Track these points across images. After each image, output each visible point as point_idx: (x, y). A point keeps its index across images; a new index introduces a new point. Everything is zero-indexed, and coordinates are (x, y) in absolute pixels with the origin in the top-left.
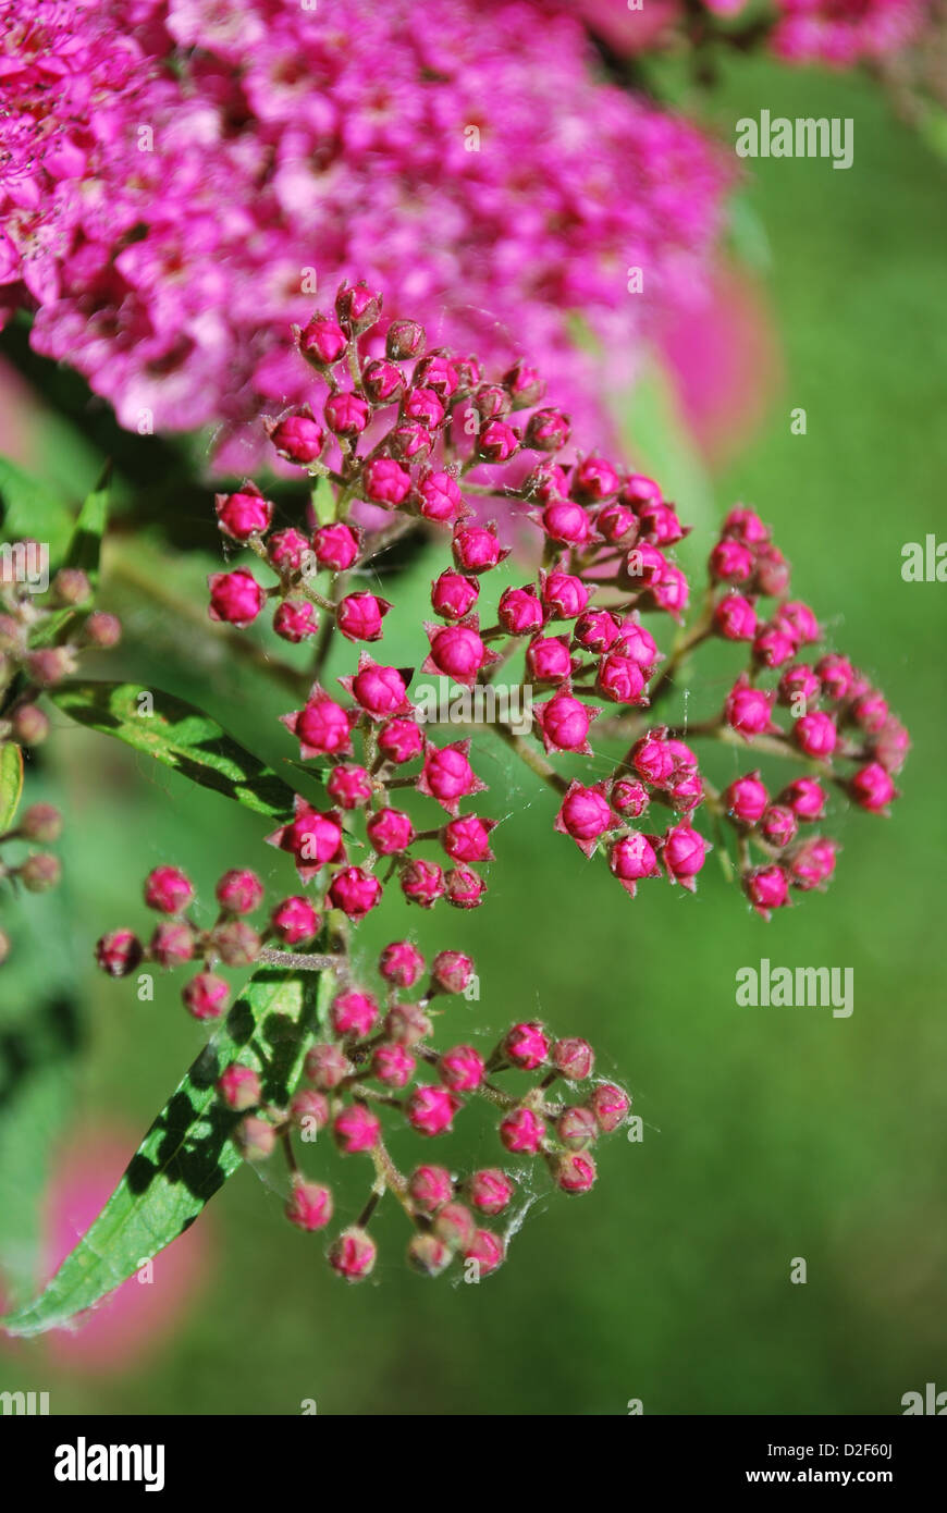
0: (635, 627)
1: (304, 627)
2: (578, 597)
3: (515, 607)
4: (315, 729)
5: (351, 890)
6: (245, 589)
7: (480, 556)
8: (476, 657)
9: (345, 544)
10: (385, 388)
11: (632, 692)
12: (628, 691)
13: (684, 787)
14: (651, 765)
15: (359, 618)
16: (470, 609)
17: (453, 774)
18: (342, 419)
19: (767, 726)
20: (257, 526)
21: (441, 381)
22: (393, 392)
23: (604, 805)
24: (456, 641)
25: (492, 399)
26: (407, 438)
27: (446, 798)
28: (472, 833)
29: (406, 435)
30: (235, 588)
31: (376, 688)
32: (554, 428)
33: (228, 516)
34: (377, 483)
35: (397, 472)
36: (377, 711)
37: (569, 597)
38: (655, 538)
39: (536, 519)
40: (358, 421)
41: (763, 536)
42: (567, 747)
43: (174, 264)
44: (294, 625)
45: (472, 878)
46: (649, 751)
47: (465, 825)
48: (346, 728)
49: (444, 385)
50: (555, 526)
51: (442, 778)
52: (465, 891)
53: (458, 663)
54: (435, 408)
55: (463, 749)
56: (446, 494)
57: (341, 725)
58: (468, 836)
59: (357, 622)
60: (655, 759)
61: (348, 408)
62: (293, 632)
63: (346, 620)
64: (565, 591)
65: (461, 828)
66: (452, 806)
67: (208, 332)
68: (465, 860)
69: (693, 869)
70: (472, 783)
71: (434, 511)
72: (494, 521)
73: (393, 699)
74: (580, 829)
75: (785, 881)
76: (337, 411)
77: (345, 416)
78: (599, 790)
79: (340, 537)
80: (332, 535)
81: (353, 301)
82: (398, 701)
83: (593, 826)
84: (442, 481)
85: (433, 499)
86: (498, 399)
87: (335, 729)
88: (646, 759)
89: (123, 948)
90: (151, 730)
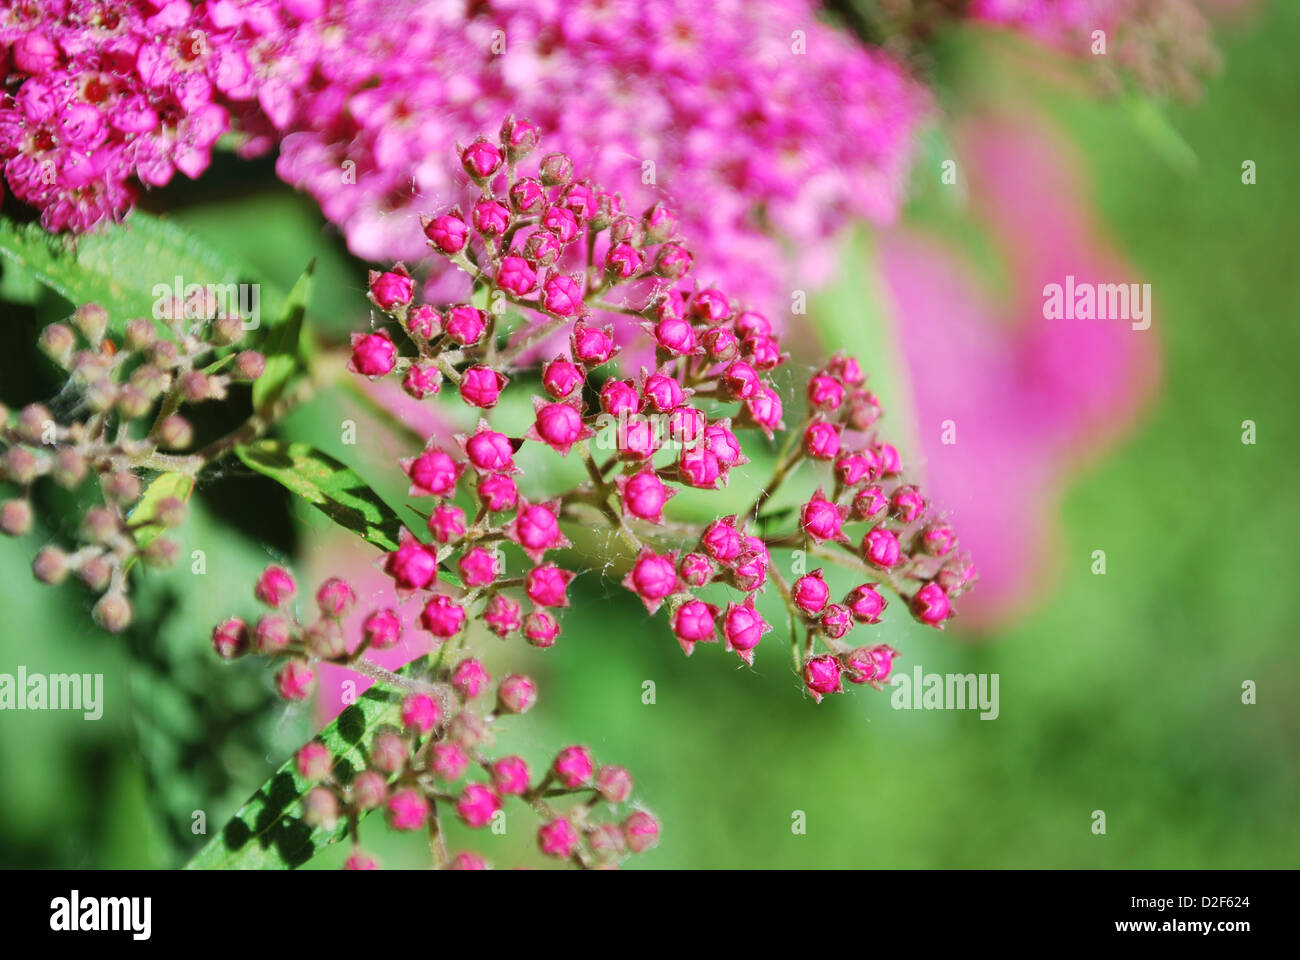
0: (723, 429)
1: (427, 385)
2: (672, 395)
3: (613, 395)
4: (424, 472)
5: (438, 613)
6: (380, 347)
7: (592, 350)
8: (572, 429)
9: (471, 322)
10: (526, 200)
11: (706, 476)
12: (703, 476)
13: (747, 569)
14: (718, 544)
15: (477, 385)
16: (573, 390)
17: (539, 526)
18: (484, 221)
19: (837, 533)
20: (400, 299)
21: (580, 204)
22: (532, 204)
23: (670, 570)
24: (556, 414)
25: (625, 227)
26: (538, 243)
27: (531, 546)
28: (549, 579)
29: (537, 239)
30: (371, 346)
31: (484, 447)
32: (677, 258)
33: (377, 288)
34: (505, 274)
35: (524, 267)
36: (482, 467)
37: (664, 393)
38: (753, 359)
39: (648, 329)
40: (498, 224)
41: (859, 377)
42: (644, 516)
43: (402, 111)
44: (418, 382)
45: (547, 619)
46: (718, 532)
47: (544, 571)
48: (452, 476)
49: (582, 207)
50: (663, 336)
51: (528, 527)
52: (539, 630)
53: (556, 432)
54: (569, 223)
55: (552, 509)
56: (566, 293)
57: (447, 472)
58: (546, 581)
59: (476, 389)
60: (721, 539)
61: (492, 211)
62: (416, 388)
63: (466, 386)
64: (661, 388)
65: (541, 574)
66: (536, 554)
67: (429, 175)
68: (543, 603)
69: (749, 642)
70: (557, 538)
71: (554, 306)
72: (611, 325)
73: (498, 459)
74: (646, 588)
75: (838, 670)
76: (481, 213)
77: (488, 218)
78: (670, 559)
79: (468, 316)
80: (461, 313)
81: (513, 131)
82: (502, 461)
83: (657, 586)
84: (565, 283)
85: (554, 296)
86: (631, 227)
87: (442, 474)
88: (714, 538)
89: (233, 633)
90: (310, 480)
